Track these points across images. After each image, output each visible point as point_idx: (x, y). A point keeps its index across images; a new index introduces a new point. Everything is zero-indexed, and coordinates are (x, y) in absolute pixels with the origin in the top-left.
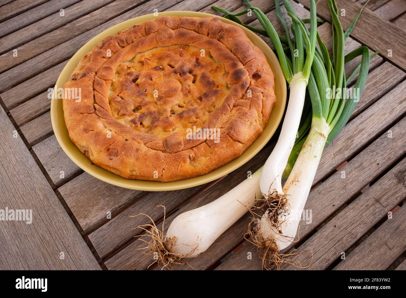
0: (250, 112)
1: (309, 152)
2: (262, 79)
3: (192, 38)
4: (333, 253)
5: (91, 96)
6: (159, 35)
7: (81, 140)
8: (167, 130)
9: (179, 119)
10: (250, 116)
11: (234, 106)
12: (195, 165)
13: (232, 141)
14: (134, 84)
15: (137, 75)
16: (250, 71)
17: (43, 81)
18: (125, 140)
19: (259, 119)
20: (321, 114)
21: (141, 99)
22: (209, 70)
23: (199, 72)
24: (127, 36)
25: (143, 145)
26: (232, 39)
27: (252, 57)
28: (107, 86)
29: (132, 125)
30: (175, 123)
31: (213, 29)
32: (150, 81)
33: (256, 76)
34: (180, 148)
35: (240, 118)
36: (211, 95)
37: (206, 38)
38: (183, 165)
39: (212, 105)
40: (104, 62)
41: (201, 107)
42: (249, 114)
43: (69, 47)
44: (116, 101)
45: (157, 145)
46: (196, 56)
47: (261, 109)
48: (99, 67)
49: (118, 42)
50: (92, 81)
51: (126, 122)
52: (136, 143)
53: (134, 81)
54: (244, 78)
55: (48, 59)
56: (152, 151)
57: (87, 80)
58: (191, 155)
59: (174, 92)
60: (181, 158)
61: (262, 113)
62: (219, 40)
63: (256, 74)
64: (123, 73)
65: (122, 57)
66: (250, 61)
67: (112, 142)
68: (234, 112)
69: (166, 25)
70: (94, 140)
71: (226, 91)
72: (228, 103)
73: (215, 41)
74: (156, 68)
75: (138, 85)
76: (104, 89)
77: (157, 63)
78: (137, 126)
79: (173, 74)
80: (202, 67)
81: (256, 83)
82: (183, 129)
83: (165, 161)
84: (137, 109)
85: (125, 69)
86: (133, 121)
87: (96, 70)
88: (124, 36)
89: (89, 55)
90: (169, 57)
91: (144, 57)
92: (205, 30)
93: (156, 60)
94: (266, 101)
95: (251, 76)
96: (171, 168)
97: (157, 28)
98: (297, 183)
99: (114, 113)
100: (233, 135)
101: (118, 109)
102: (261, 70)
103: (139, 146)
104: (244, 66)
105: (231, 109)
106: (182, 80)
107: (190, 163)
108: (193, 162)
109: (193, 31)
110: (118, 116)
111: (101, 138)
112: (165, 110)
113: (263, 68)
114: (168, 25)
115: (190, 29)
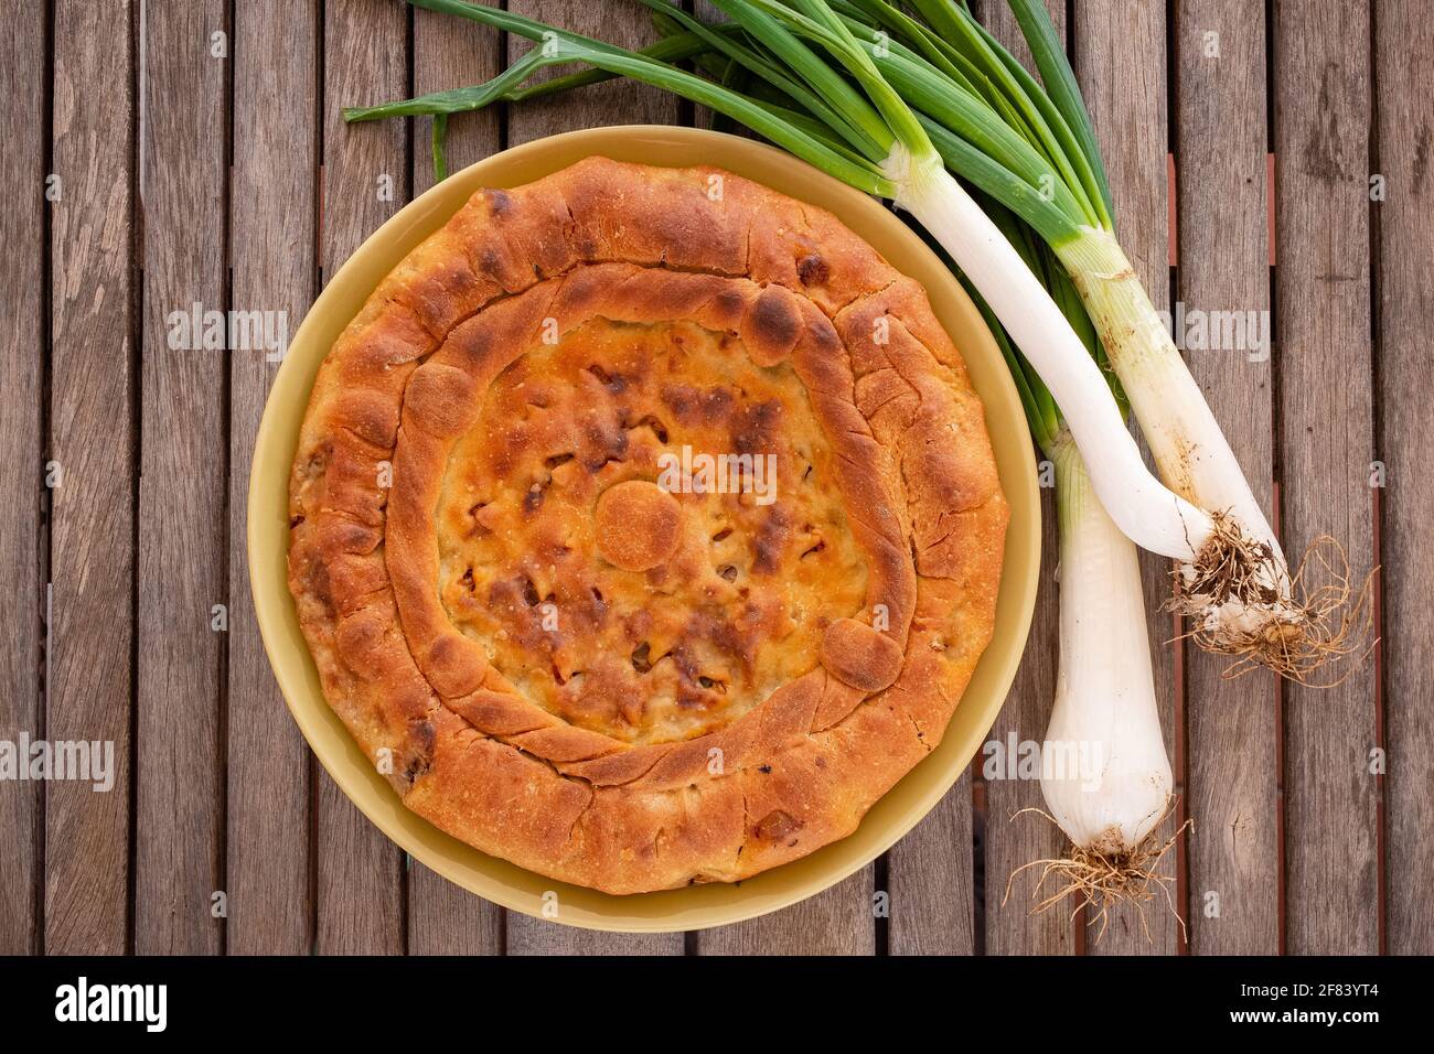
0: (930, 399)
1: (1143, 350)
2: (836, 267)
3: (517, 332)
5: (523, 765)
6: (429, 418)
7: (663, 876)
8: (785, 633)
9: (776, 579)
10: (940, 411)
11: (867, 419)
12: (963, 651)
13: (975, 515)
14: (544, 608)
15: (520, 579)
16: (782, 278)
17: (268, 825)
18: (763, 776)
19: (954, 388)
20: (1072, 224)
21: (615, 625)
22: (664, 366)
23: (647, 402)
24: (349, 508)
25: (812, 739)
26: (623, 228)
27: (743, 230)
28: (508, 692)
29: (697, 711)
30: (779, 596)
31: (538, 248)
32: (570, 559)
33: (813, 273)
34: (897, 657)
35: (928, 442)
36: (765, 437)
37: (548, 293)
38: (944, 680)
40: (404, 643)
42: (933, 407)
44: (580, 700)
45: (843, 705)
46: (580, 365)
47: (932, 360)
48: (418, 673)
49: (351, 553)
50: (462, 725)
51: (673, 718)
52: (797, 753)
53: (532, 597)
54: (799, 316)
56: (848, 729)
57: (453, 741)
58: (935, 644)
60: (926, 674)
61: (941, 363)
62: (589, 263)
63: (803, 269)
64: (480, 610)
65: (424, 582)
66: (749, 251)
67: (742, 808)
68: (885, 434)
69: (400, 365)
70: (695, 849)
71: (779, 385)
72: (851, 428)
73: (586, 275)
74: (529, 505)
75: (554, 597)
76: (516, 709)
77: (511, 487)
78: (713, 702)
79: (595, 477)
80: (636, 378)
81: (836, 296)
82: (812, 588)
83: (901, 718)
85: (466, 596)
86: (686, 701)
87: (425, 687)
88: (341, 521)
89: (334, 668)
90: (525, 442)
91: (462, 511)
92: (522, 274)
93: (496, 483)
94: (920, 325)
95: (800, 290)
96: (930, 716)
97: (392, 403)
98: (1196, 453)
99: (622, 733)
100: (967, 502)
101: (610, 711)
102: (802, 241)
103: (812, 750)
104: (754, 277)
105: (871, 433)
106: (637, 469)
107: (949, 657)
108: (953, 651)
109: (492, 308)
110: (637, 726)
111: (709, 831)
112: (713, 593)
113: (799, 231)
114: (403, 360)
115: (473, 309)
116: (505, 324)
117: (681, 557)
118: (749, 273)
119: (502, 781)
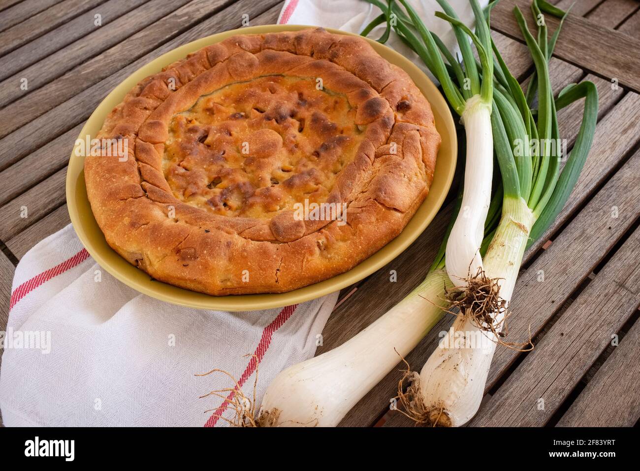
0: (405, 162)
2: (413, 110)
3: (287, 63)
4: (568, 378)
5: (133, 170)
6: (232, 64)
7: (129, 241)
8: (271, 209)
10: (405, 167)
11: (377, 156)
12: (329, 256)
13: (384, 210)
14: (201, 145)
15: (205, 131)
16: (391, 100)
18: (204, 232)
19: (420, 172)
21: (218, 167)
22: (323, 108)
23: (306, 113)
24: (180, 72)
25: (236, 236)
26: (352, 55)
27: (391, 79)
28: (159, 153)
29: (210, 208)
30: (282, 196)
31: (318, 44)
32: (228, 137)
33: (403, 107)
34: (300, 232)
35: (390, 172)
36: (334, 146)
37: (309, 60)
38: (310, 258)
39: (338, 161)
40: (148, 116)
41: (320, 167)
42: (404, 164)
43: (75, 107)
44: (177, 174)
45: (261, 233)
46: (296, 89)
47: (420, 156)
48: (140, 124)
49: (165, 83)
50: (132, 147)
51: (200, 205)
52: (225, 234)
53: (202, 140)
54: (384, 111)
55: (42, 130)
56: (252, 243)
58: (320, 241)
59: (272, 147)
60: (304, 247)
61: (423, 161)
62: (331, 61)
63: (401, 103)
64: (182, 130)
65: (175, 105)
66: (387, 85)
67: (183, 238)
68: (377, 165)
69: (241, 48)
70: (151, 238)
71: (357, 136)
72: (366, 152)
73: (326, 62)
74: (234, 117)
75: (209, 146)
76: (154, 157)
77: (235, 108)
78: (219, 210)
79: (264, 121)
80: (311, 105)
81: (405, 118)
83: (278, 256)
84: (214, 183)
85: (183, 123)
86: (212, 202)
87: (137, 130)
88: (174, 73)
89: (120, 108)
90: (254, 96)
91: (212, 101)
92: (306, 48)
93: (232, 104)
94: (426, 143)
95: (394, 108)
96: (290, 266)
97: (227, 54)
99: (177, 193)
100: (384, 200)
101: (182, 186)
102: (409, 96)
103: (231, 238)
104: (381, 94)
105: (373, 161)
106: (281, 130)
107: (321, 255)
108: (325, 253)
109: (287, 52)
110: (185, 198)
111: (163, 234)
112: (262, 179)
113: (411, 93)
114: (244, 47)
115: (281, 49)
116: (286, 58)
117: (263, 160)
118: (381, 93)
119: (120, 167)
